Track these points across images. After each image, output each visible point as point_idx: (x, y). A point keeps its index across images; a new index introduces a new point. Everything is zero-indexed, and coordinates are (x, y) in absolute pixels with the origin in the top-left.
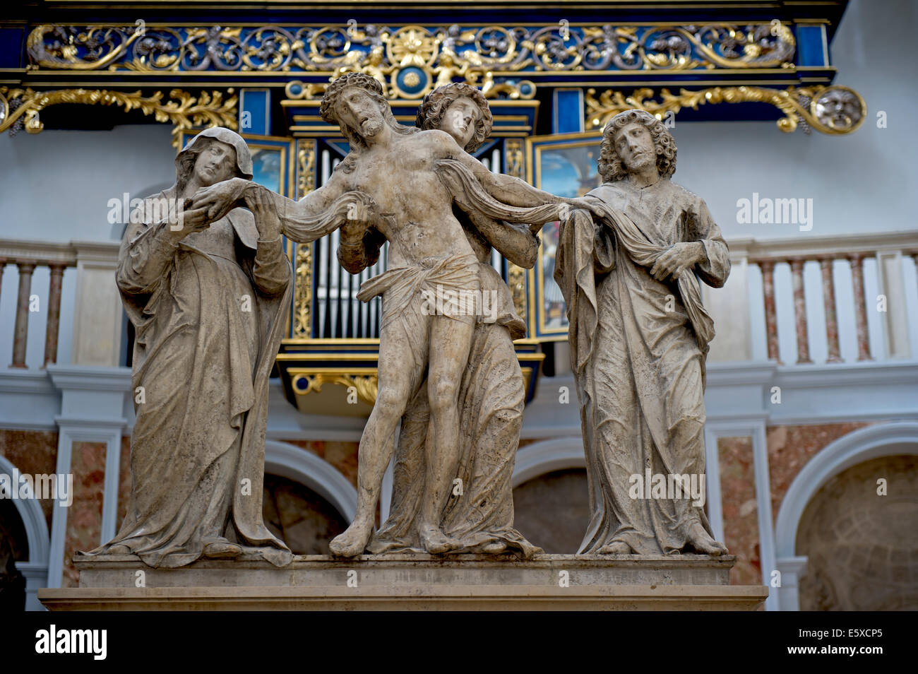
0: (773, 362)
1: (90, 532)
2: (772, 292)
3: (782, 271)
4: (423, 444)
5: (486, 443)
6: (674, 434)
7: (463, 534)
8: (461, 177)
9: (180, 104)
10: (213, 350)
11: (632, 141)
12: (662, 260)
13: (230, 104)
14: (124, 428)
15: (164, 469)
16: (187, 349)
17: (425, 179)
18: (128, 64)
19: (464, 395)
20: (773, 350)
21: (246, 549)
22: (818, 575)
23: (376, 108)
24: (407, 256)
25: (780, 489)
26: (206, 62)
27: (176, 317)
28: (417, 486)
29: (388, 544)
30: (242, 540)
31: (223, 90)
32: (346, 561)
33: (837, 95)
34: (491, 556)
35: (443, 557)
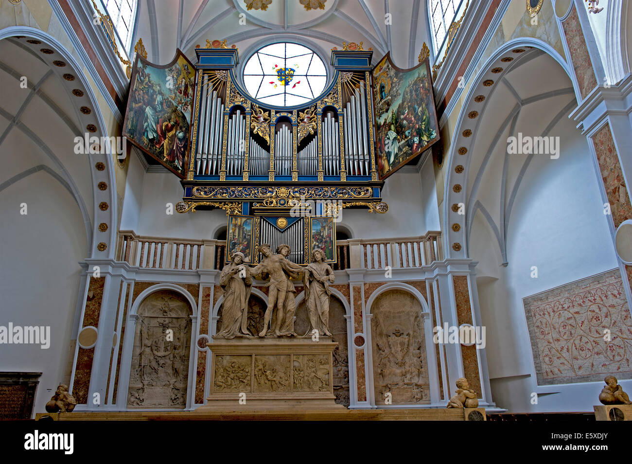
0: (366, 268)
1: (207, 308)
2: (366, 252)
3: (368, 246)
4: (276, 315)
5: (288, 315)
6: (323, 313)
7: (283, 332)
8: (284, 264)
9: (228, 205)
10: (238, 297)
11: (317, 255)
12: (321, 280)
13: (240, 205)
14: (215, 284)
15: (228, 320)
16: (233, 297)
17: (277, 264)
18: (216, 196)
19: (284, 306)
20: (366, 266)
21: (244, 335)
22: (376, 318)
23: (268, 250)
24: (274, 279)
25: (367, 298)
26: (234, 195)
27: (231, 291)
28: (275, 322)
29: (270, 334)
30: (243, 333)
31: (238, 202)
32: (262, 338)
33: (382, 204)
34: (288, 337)
35: (280, 337)
